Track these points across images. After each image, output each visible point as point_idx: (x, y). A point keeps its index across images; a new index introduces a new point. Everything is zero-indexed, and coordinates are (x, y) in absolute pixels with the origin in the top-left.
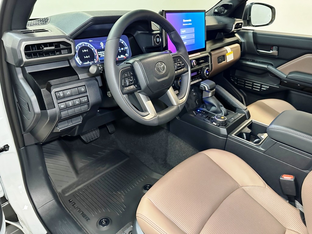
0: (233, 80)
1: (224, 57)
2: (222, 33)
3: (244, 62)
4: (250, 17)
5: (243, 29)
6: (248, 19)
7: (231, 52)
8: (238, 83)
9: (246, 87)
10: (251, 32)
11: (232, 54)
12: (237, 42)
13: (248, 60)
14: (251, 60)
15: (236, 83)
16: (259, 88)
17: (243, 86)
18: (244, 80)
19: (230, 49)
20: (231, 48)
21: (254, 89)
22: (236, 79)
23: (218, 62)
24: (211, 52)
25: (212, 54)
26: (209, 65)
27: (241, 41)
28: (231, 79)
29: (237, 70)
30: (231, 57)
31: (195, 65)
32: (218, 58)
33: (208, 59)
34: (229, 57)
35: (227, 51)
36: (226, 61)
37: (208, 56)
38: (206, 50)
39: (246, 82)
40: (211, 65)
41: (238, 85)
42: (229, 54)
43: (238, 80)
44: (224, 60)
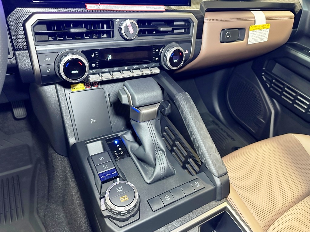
0: (265, 79)
7: (265, 24)
8: (271, 87)
9: (283, 97)
11: (268, 30)
15: (269, 86)
16: (306, 107)
17: (279, 94)
18: (283, 84)
19: (265, 19)
20: (267, 18)
21: (295, 105)
22: (270, 79)
23: (221, 40)
24: (207, 14)
25: (205, 19)
26: (190, 41)
27: (301, 9)
28: (263, 75)
29: (277, 64)
30: (263, 34)
31: (131, 33)
32: (224, 31)
33: (190, 28)
34: (257, 34)
35: (254, 21)
36: (246, 40)
37: (191, 21)
38: (190, 6)
39: (286, 89)
40: (196, 41)
41: (271, 89)
42: (259, 27)
43: (274, 81)
44: (242, 39)
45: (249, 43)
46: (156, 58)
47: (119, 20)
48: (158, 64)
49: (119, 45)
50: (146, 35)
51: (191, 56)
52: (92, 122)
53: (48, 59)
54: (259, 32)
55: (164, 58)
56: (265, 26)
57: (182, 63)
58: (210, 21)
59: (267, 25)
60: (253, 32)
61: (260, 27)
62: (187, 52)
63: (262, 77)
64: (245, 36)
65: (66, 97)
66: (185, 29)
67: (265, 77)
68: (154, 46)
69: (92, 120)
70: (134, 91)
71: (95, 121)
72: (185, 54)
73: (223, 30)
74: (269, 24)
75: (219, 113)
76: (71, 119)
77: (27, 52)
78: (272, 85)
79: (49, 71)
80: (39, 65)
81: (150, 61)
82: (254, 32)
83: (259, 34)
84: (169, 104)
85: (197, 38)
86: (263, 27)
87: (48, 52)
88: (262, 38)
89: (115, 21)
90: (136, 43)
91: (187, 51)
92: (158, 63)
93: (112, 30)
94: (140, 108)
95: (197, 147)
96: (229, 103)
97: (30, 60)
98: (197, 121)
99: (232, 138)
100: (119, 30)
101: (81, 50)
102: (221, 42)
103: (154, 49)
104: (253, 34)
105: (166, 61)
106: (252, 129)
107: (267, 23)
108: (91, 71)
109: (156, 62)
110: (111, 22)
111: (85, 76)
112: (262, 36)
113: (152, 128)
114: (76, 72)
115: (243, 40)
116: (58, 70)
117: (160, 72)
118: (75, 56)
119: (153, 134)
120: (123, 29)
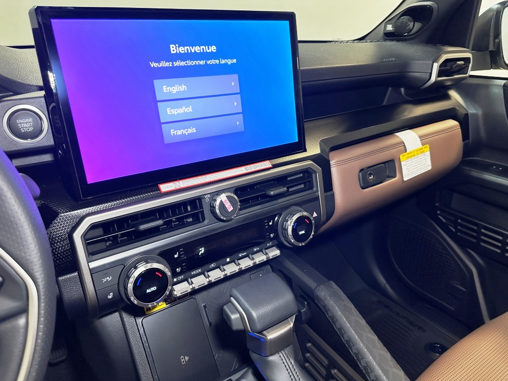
0: (444, 221)
1: (388, 167)
2: (402, 90)
3: (476, 173)
4: (497, 40)
5: (471, 76)
6: (491, 48)
7: (420, 146)
8: (458, 230)
9: (482, 244)
10: (499, 86)
11: (428, 153)
12: (449, 114)
13: (487, 168)
14: (498, 166)
15: (454, 230)
17: (474, 241)
18: (476, 225)
19: (419, 140)
20: (421, 137)
21: (507, 255)
22: (453, 219)
23: (362, 185)
24: (332, 154)
25: (332, 162)
26: (317, 198)
27: (466, 112)
28: (439, 215)
29: (455, 195)
30: (422, 162)
31: (229, 211)
32: (363, 171)
33: (312, 180)
34: (414, 163)
35: (403, 147)
36: (401, 177)
37: (311, 171)
38: (305, 150)
39: (483, 231)
40: (325, 196)
41: (459, 234)
42: (413, 154)
43: (459, 221)
44: (392, 175)
45: (405, 179)
46: (271, 235)
47: (209, 195)
48: (276, 242)
49: (214, 230)
50: (250, 204)
51: (323, 218)
52: (183, 362)
53: (108, 278)
54: (416, 159)
55: (282, 232)
56: (422, 149)
57: (313, 233)
58: (339, 163)
59: (425, 148)
60: (407, 163)
61: (416, 153)
62: (315, 215)
63: (439, 218)
64: (397, 170)
65: (138, 328)
66: (304, 183)
67: (444, 218)
68: (265, 219)
69: (182, 358)
70: (248, 304)
71: (187, 358)
72: (314, 218)
73: (361, 170)
74: (427, 145)
75: (385, 284)
76: (149, 364)
77: (75, 274)
78: (459, 227)
79: (110, 296)
80: (96, 291)
81: (263, 240)
82: (409, 162)
83: (416, 162)
84: (306, 303)
85: (325, 192)
86: (419, 152)
87: (107, 267)
88: (423, 166)
89: (203, 198)
90: (237, 222)
91: (315, 213)
92: (275, 240)
93: (201, 211)
94: (265, 332)
95: (366, 368)
96: (397, 267)
97: (80, 285)
98: (362, 332)
99: (420, 328)
100: (211, 209)
101: (158, 252)
102: (363, 188)
103: (266, 223)
104: (407, 165)
105: (287, 237)
106: (448, 304)
107: (423, 145)
108: (175, 280)
109: (271, 239)
110: (197, 201)
111: (167, 293)
112: (422, 164)
113: (289, 364)
114: (154, 289)
115: (395, 177)
116: (125, 293)
117: (281, 253)
118: (149, 266)
119: (294, 373)
120: (217, 208)
